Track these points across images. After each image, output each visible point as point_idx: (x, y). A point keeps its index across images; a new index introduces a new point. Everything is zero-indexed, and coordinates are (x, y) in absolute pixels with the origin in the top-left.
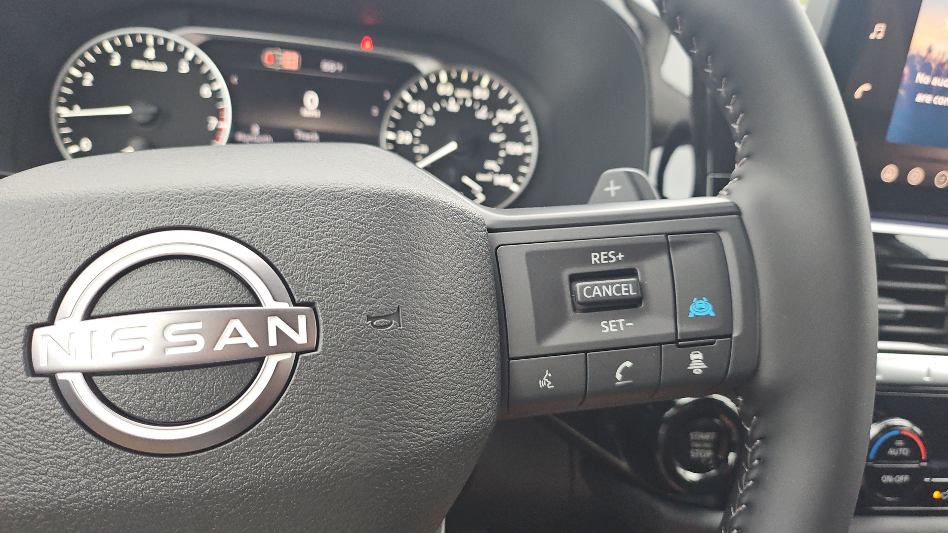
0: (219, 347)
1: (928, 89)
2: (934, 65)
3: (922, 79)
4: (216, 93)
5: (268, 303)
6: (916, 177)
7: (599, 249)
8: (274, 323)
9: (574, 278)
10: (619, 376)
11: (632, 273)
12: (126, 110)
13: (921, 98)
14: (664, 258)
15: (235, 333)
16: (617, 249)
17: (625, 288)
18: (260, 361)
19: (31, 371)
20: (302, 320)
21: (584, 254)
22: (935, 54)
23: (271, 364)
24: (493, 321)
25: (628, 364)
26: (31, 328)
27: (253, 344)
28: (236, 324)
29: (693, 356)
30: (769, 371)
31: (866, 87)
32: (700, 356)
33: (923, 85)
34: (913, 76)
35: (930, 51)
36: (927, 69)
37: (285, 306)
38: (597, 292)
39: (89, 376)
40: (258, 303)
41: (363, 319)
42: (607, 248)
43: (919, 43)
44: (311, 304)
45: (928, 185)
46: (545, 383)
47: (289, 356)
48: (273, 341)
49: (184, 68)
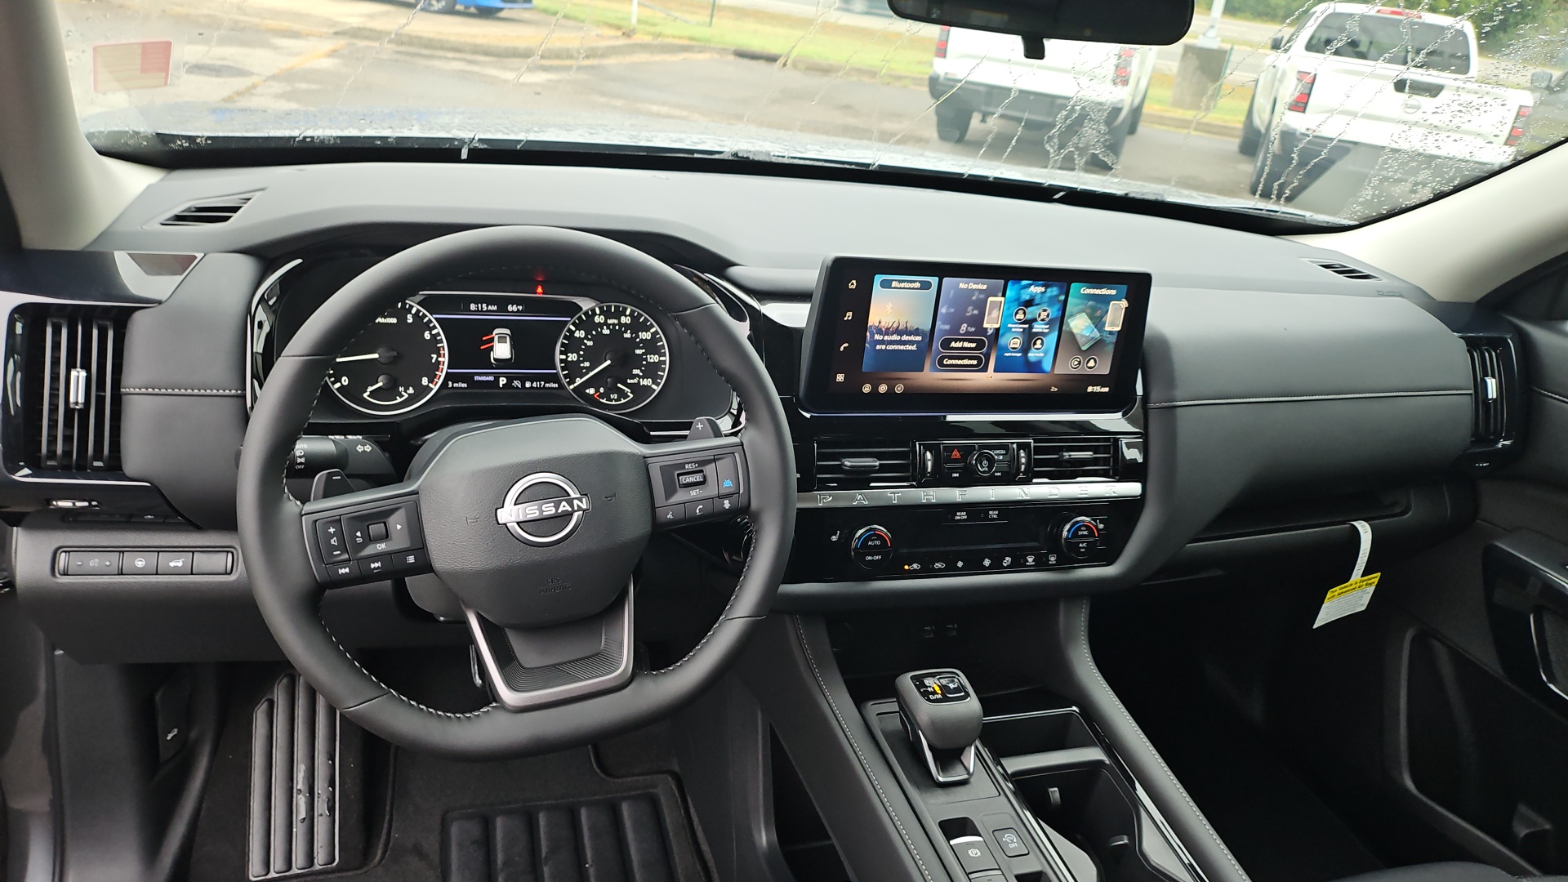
0: (559, 511)
1: (882, 342)
2: (884, 330)
3: (877, 337)
4: (434, 337)
5: (573, 495)
6: (883, 389)
7: (688, 463)
8: (576, 502)
9: (679, 475)
10: (698, 511)
11: (701, 471)
12: (376, 356)
13: (878, 347)
14: (714, 464)
15: (564, 506)
16: (695, 462)
17: (698, 478)
18: (572, 514)
19: (499, 524)
20: (584, 500)
21: (682, 466)
22: (883, 324)
23: (576, 516)
24: (648, 495)
25: (701, 507)
26: (496, 510)
27: (570, 509)
28: (564, 503)
29: (725, 502)
30: (754, 505)
31: (846, 345)
32: (728, 501)
33: (879, 340)
34: (872, 336)
35: (880, 323)
36: (880, 332)
37: (579, 496)
38: (688, 480)
39: (518, 523)
40: (569, 495)
41: (604, 499)
42: (692, 462)
43: (873, 320)
44: (586, 495)
45: (891, 393)
46: (670, 516)
47: (581, 512)
48: (576, 508)
49: (410, 319)
